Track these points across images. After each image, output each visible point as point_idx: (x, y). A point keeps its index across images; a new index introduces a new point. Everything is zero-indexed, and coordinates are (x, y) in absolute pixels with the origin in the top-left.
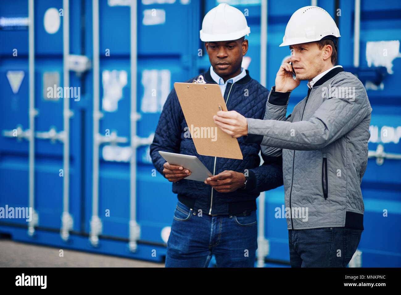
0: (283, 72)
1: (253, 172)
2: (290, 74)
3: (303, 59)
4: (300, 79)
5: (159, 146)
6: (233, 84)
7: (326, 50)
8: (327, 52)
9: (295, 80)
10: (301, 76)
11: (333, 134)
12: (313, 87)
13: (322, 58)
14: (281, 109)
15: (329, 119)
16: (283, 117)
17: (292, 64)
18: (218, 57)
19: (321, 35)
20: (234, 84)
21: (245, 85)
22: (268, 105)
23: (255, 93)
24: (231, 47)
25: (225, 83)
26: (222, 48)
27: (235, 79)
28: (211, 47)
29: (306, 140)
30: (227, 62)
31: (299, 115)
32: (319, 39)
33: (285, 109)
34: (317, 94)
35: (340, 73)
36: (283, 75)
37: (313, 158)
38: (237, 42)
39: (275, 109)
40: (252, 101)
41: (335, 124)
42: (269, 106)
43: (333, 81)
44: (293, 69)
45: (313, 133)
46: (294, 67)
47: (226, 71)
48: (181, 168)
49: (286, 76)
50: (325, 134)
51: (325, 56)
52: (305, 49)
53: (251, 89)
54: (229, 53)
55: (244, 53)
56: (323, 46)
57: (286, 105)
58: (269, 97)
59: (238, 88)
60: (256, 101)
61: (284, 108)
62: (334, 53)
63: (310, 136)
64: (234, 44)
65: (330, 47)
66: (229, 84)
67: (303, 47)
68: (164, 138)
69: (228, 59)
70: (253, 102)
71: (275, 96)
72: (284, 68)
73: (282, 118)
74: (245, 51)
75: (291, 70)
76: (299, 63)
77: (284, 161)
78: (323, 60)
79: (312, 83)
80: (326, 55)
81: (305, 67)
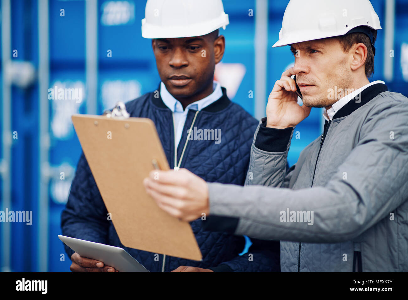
0: (281, 92)
1: (229, 267)
2: (292, 97)
3: (314, 68)
4: (310, 104)
5: (74, 216)
6: (197, 113)
7: (356, 53)
8: (357, 57)
9: (301, 107)
10: (312, 99)
11: (373, 212)
12: (334, 118)
13: (348, 66)
14: (277, 158)
15: (365, 184)
16: (281, 171)
17: (295, 79)
18: (172, 66)
19: (347, 26)
20: (200, 112)
21: (220, 114)
22: (253, 151)
23: (236, 127)
24: (193, 48)
25: (184, 110)
26: (178, 50)
27: (202, 104)
28: (160, 48)
29: (322, 225)
30: (186, 75)
31: (308, 167)
32: (343, 31)
33: (283, 158)
34: (340, 132)
35: (381, 93)
36: (280, 97)
37: (335, 252)
38: (205, 40)
39: (267, 159)
40: (230, 141)
41: (376, 194)
42: (255, 153)
43: (371, 109)
44: (297, 86)
45: (336, 213)
46: (299, 84)
47: (185, 90)
48: (100, 264)
49: (285, 99)
50: (359, 212)
51: (354, 64)
52: (318, 51)
53: (230, 120)
54: (191, 58)
55: (217, 58)
56: (351, 45)
57: (285, 150)
58: (255, 137)
59: (207, 119)
60: (237, 142)
61: (283, 155)
62: (370, 58)
63: (329, 218)
64: (199, 42)
65: (363, 48)
66: (191, 113)
67: (313, 48)
68: (82, 201)
69: (190, 70)
70: (232, 143)
71: (266, 135)
72: (281, 85)
73: (279, 173)
74: (219, 56)
75: (293, 89)
76: (307, 76)
77: (283, 250)
78: (350, 70)
79: (332, 113)
80: (356, 62)
81: (318, 83)
